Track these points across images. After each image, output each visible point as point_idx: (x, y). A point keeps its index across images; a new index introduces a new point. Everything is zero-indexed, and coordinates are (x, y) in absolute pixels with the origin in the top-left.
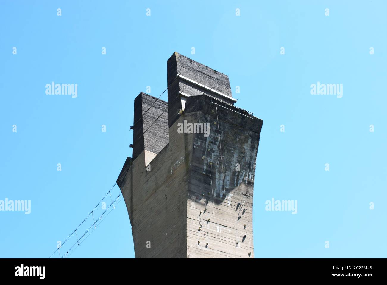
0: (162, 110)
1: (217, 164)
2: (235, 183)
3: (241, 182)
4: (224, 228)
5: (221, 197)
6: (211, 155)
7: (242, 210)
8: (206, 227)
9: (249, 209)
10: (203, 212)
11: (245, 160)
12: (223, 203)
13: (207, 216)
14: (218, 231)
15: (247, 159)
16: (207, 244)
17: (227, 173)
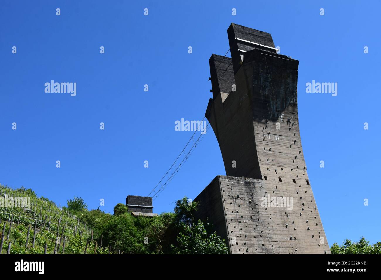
0: (228, 64)
1: (271, 95)
2: (284, 106)
3: (288, 105)
4: (280, 137)
5: (276, 116)
6: (266, 89)
7: (291, 123)
8: (269, 137)
9: (296, 122)
10: (265, 128)
11: (289, 90)
12: (278, 121)
13: (268, 130)
14: (276, 139)
15: (291, 89)
16: (270, 149)
17: (278, 100)
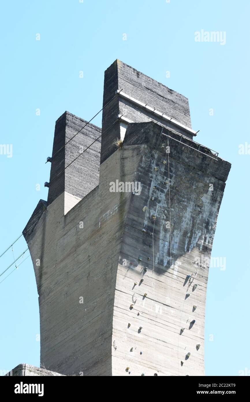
0: (94, 139)
1: (163, 219)
2: (185, 248)
3: (194, 247)
4: (166, 308)
5: (165, 264)
6: (156, 206)
7: (192, 285)
8: (141, 305)
9: (203, 284)
10: (138, 283)
11: (202, 217)
12: (167, 274)
13: (143, 289)
14: (157, 311)
15: (204, 216)
16: (141, 328)
17: (175, 232)
